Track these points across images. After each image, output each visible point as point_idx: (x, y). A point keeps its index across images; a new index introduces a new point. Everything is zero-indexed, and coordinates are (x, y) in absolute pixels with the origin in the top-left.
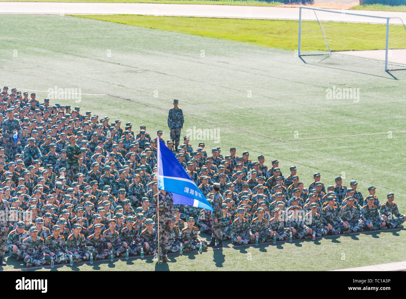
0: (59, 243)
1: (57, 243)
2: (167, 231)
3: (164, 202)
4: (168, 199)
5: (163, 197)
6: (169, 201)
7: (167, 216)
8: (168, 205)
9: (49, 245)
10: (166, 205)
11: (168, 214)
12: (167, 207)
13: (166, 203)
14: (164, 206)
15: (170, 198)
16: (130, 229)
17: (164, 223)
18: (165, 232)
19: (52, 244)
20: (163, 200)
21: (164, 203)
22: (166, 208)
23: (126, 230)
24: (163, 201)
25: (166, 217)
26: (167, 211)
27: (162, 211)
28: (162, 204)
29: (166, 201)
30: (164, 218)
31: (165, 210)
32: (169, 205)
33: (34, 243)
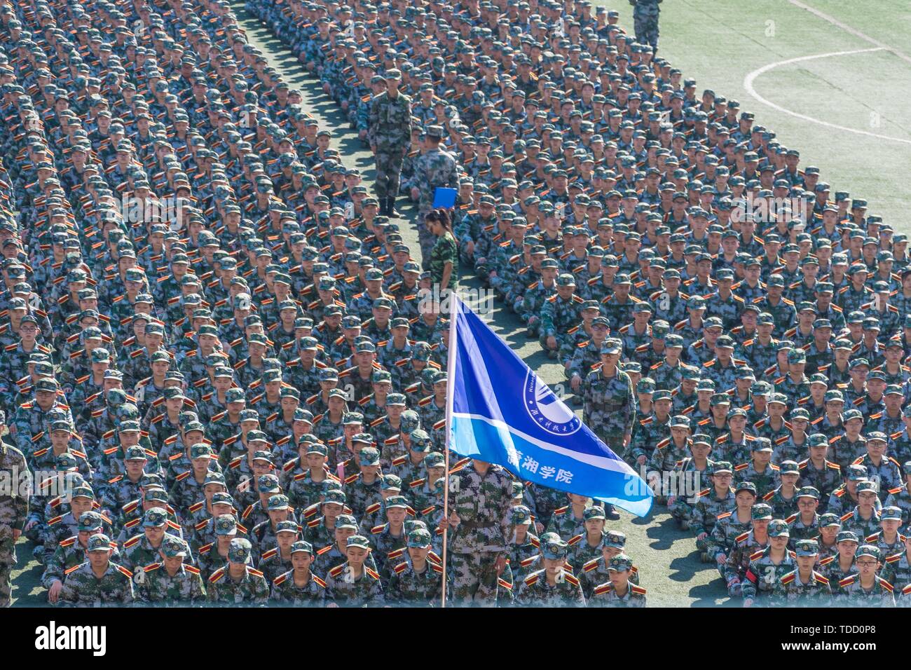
0: (179, 587)
1: (172, 586)
2: (485, 584)
3: (476, 495)
4: (491, 488)
5: (476, 480)
6: (494, 493)
7: (485, 539)
8: (487, 506)
9: (148, 591)
10: (481, 504)
11: (491, 533)
12: (487, 513)
13: (482, 498)
14: (476, 506)
15: (498, 486)
16: (419, 568)
17: (477, 561)
18: (482, 587)
19: (155, 589)
20: (474, 489)
21: (475, 499)
22: (482, 515)
23: (406, 571)
24: (472, 493)
25: (478, 541)
26: (488, 524)
27: (471, 520)
28: (470, 500)
29: (483, 492)
30: (474, 544)
31: (479, 520)
32: (492, 506)
33: (98, 581)
